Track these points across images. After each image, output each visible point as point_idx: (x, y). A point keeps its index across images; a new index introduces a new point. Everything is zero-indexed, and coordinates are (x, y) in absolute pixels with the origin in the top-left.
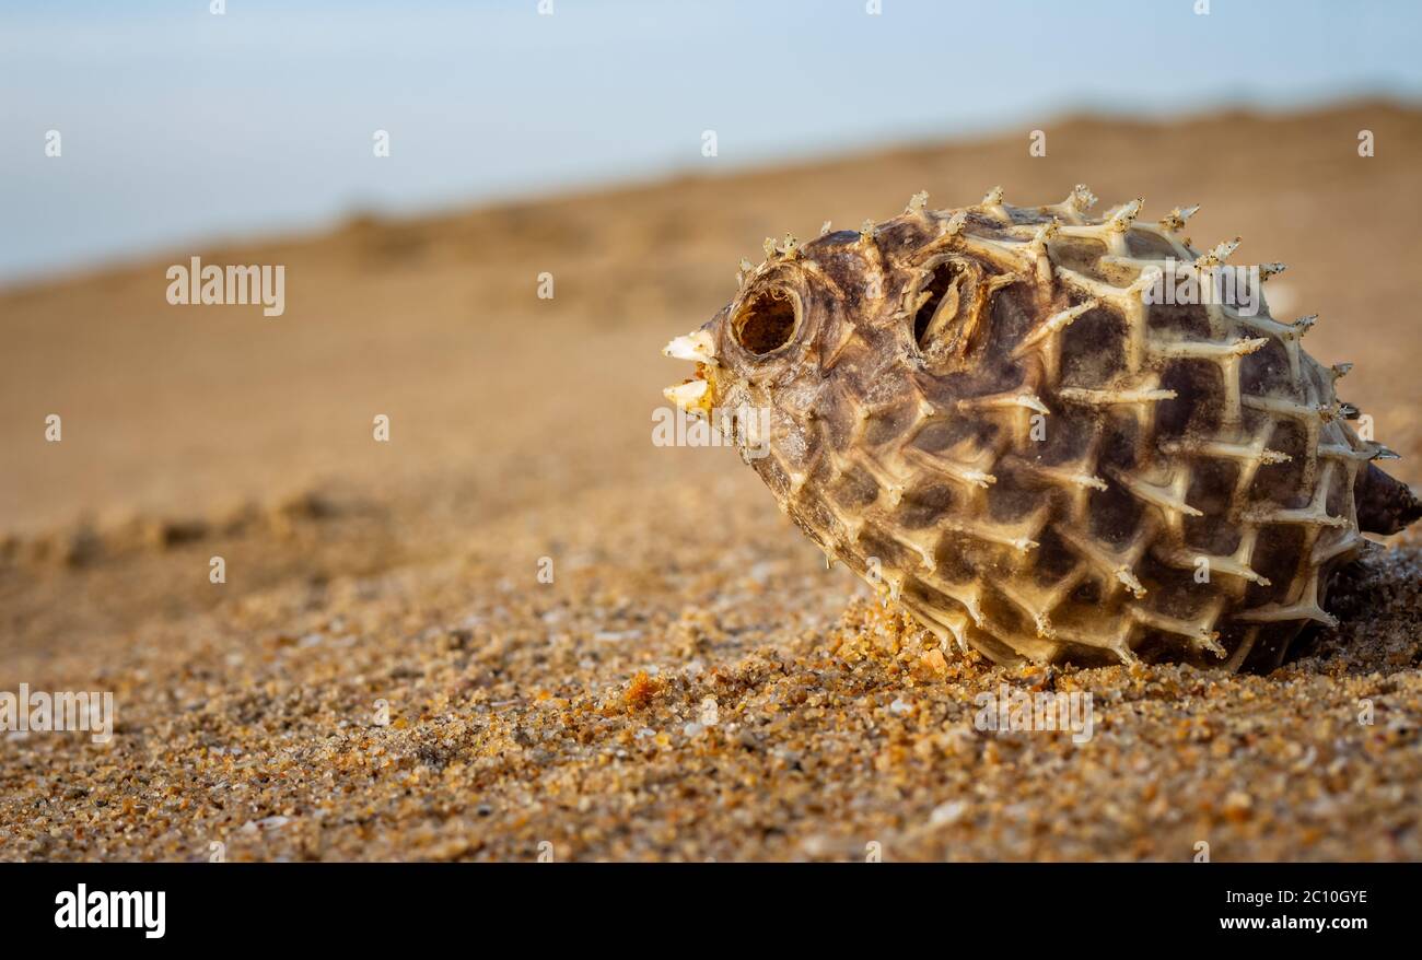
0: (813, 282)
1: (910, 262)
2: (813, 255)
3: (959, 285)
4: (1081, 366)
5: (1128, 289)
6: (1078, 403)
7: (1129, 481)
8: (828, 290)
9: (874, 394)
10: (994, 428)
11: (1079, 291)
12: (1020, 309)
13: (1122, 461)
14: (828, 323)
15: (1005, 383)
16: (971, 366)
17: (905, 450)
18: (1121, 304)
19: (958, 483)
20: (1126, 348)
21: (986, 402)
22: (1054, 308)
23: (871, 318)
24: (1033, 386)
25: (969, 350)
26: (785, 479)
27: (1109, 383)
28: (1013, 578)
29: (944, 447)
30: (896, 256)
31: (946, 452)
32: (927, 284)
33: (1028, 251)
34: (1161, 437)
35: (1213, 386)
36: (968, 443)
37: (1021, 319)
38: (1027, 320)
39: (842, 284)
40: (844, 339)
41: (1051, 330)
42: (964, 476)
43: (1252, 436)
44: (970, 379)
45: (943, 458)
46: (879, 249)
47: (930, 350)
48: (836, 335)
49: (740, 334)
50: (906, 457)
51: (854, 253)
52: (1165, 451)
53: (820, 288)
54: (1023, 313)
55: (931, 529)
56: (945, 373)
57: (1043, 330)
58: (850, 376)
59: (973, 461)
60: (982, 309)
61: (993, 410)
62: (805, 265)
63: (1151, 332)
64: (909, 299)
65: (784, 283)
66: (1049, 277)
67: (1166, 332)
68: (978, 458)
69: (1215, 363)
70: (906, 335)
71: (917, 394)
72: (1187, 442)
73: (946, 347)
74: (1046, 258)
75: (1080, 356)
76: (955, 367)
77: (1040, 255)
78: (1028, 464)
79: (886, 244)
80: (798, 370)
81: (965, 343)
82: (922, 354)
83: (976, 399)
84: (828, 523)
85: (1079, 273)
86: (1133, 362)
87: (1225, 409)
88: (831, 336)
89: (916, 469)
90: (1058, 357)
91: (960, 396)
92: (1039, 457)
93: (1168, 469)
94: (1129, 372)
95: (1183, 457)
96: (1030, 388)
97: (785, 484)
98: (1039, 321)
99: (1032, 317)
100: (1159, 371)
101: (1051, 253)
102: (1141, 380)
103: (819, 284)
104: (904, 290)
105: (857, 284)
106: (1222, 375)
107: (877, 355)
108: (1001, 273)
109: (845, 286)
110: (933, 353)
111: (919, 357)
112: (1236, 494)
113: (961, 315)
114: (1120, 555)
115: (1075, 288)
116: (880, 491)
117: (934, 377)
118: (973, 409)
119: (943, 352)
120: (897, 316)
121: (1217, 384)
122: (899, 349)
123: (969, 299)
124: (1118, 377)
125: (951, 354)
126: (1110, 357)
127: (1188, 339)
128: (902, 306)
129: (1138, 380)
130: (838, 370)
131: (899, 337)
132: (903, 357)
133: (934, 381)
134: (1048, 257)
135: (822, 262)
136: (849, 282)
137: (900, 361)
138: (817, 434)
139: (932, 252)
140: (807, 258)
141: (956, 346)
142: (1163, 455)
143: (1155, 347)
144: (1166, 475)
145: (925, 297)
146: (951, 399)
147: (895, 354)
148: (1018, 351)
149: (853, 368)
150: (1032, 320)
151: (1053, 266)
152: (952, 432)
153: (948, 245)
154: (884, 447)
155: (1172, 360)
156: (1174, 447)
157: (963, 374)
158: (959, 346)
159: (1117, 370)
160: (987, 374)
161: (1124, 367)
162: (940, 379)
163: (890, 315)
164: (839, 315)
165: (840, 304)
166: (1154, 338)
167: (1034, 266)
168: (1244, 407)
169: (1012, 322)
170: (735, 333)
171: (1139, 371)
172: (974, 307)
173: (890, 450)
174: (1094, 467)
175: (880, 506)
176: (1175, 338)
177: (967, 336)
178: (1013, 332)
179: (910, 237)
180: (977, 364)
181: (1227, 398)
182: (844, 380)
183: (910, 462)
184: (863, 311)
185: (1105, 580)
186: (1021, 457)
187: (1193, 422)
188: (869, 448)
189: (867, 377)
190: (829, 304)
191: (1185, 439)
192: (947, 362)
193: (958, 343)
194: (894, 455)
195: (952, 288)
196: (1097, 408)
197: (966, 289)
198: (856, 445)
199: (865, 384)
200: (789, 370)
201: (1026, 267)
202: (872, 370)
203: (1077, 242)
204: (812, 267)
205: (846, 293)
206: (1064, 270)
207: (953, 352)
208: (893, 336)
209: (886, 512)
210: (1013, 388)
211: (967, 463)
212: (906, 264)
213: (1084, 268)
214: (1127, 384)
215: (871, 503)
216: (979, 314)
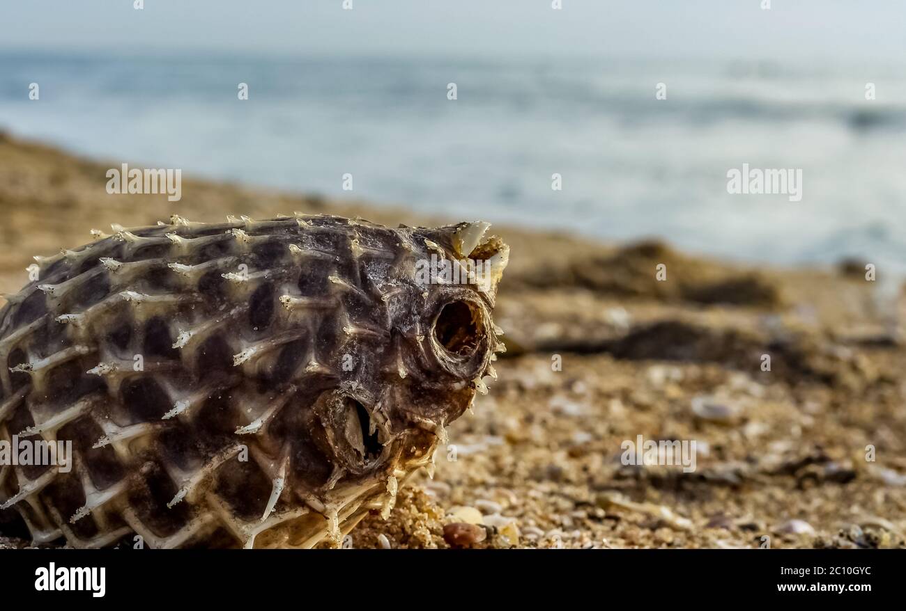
0: (449, 377)
1: (400, 440)
2: (464, 392)
3: (358, 453)
4: (242, 471)
5: (254, 537)
6: (225, 448)
7: (154, 428)
8: (436, 381)
9: (353, 347)
10: (262, 391)
11: (283, 509)
12: (309, 471)
13: (168, 436)
14: (418, 363)
15: (279, 423)
16: (308, 415)
17: (305, 331)
18: (250, 525)
19: (256, 340)
20: (224, 503)
21: (280, 402)
22: (288, 490)
23: (395, 388)
24: (260, 436)
25: (318, 422)
26: (366, 244)
27: (217, 475)
28: (175, 308)
29: (283, 354)
30: (412, 435)
31: (279, 352)
32: (379, 436)
33: (335, 506)
34: (158, 469)
35: (154, 523)
36: (269, 368)
37: (303, 467)
38: (299, 468)
39: (431, 392)
40: (400, 363)
41: (279, 477)
42: (255, 348)
43: (106, 513)
44: (302, 407)
45: (278, 346)
46: (426, 430)
47: (341, 402)
48: (408, 360)
49: (469, 306)
50: (302, 328)
51: (440, 415)
52: (149, 463)
53: (442, 378)
54: (305, 470)
55: (249, 297)
56: (320, 397)
57: (283, 473)
58: (377, 344)
59: (258, 361)
60: (332, 452)
61: (270, 403)
62: (463, 383)
63: (218, 524)
64: (381, 419)
65: (467, 360)
66: (308, 502)
67: (210, 531)
68: (257, 365)
69: (164, 537)
70: (363, 398)
71: (327, 371)
72: (140, 479)
73: (334, 412)
74: (320, 511)
75: (248, 476)
76: (318, 404)
77: (325, 510)
78: (223, 388)
79: (425, 436)
80: (414, 318)
81: (324, 424)
82: (344, 395)
83: (287, 399)
84: (318, 241)
85: (293, 519)
86: (213, 499)
87: (135, 516)
88: (410, 357)
89: (289, 326)
90: (260, 465)
91: (299, 392)
92: (220, 397)
93: (138, 454)
94: (211, 491)
95: (134, 468)
96: (260, 434)
97: (364, 240)
98: (291, 474)
99: (297, 474)
100: (193, 506)
101: (319, 516)
102: (200, 493)
103: (446, 380)
104: (389, 422)
105: (421, 400)
106: (154, 534)
107: (372, 372)
108: (339, 481)
109: (427, 392)
110: (338, 402)
111: (345, 392)
112: (86, 471)
113: (340, 438)
114: (122, 378)
115: (287, 509)
116: (300, 292)
117: (325, 390)
118: (285, 392)
119: (333, 407)
120: (379, 405)
121: (153, 526)
122: (361, 387)
123: (345, 450)
124: (214, 483)
125: (327, 410)
126: (230, 490)
127: (193, 537)
128: (382, 412)
129: (202, 491)
130: (388, 341)
131: (368, 392)
132: (354, 385)
133: (322, 387)
134: (319, 513)
135: (455, 393)
136: (427, 396)
137: (354, 380)
138: (369, 291)
139: (392, 456)
140: (466, 388)
141: (328, 418)
142: (148, 460)
143: (208, 517)
144: (136, 450)
145: (373, 429)
146: (303, 386)
147: (362, 381)
148: (288, 448)
149: (380, 350)
150: (296, 470)
151: (312, 510)
152: (285, 367)
153: (386, 468)
154: (319, 321)
155: (191, 518)
156: (145, 469)
157: (309, 407)
158: (326, 419)
159: (218, 486)
160: (294, 419)
161: (216, 492)
162: (320, 392)
163: (384, 400)
164: (416, 373)
165: (421, 379)
166: (214, 521)
167: (323, 501)
168: (125, 524)
169: (306, 460)
170: (472, 303)
171: (204, 497)
172: (337, 449)
173: (315, 322)
174: (182, 420)
175: (293, 283)
176: (202, 532)
177: (326, 430)
178: (301, 455)
179: (415, 452)
180: (306, 419)
181: (139, 522)
182: (380, 338)
183: (296, 326)
184: (404, 387)
185: (119, 355)
186: (231, 389)
187: (148, 493)
188: (328, 312)
189: (367, 353)
190: (428, 374)
191: (143, 480)
192: (325, 404)
193: (329, 421)
194: (309, 322)
195: (360, 447)
196: (210, 455)
197: (352, 454)
198: (338, 305)
199: (365, 348)
200: (419, 313)
201: (328, 496)
202: (368, 359)
203: (311, 533)
204: (457, 386)
205: (423, 389)
206: (303, 513)
207: (326, 412)
208: (371, 390)
209: (286, 282)
210: (270, 425)
211: (260, 357)
212: (402, 437)
213: (294, 523)
214: (204, 483)
215: (300, 280)
216: (331, 448)
